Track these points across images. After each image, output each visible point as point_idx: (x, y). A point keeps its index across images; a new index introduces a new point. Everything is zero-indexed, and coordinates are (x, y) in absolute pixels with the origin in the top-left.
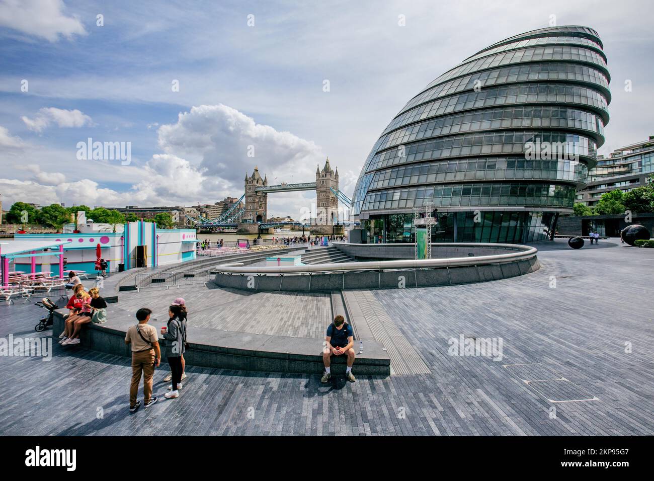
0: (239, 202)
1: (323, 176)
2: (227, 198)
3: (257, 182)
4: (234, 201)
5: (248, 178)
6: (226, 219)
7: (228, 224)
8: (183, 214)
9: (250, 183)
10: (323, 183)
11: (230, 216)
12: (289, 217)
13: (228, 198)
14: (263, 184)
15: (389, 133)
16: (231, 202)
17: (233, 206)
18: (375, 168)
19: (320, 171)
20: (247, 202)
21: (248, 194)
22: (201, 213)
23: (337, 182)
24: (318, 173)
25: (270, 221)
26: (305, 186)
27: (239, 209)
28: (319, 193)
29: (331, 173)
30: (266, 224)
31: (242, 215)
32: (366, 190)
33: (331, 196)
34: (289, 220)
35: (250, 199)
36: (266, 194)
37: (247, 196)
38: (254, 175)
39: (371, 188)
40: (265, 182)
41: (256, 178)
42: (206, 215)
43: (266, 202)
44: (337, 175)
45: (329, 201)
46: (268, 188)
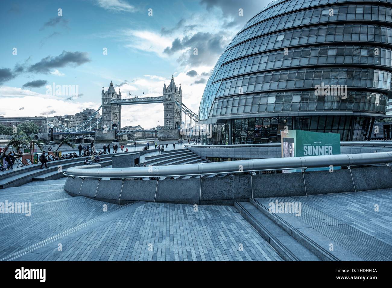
0: (96, 113)
1: (169, 91)
2: (85, 110)
3: (113, 96)
4: (92, 113)
5: (105, 92)
6: (85, 127)
7: (88, 131)
8: (46, 123)
9: (106, 96)
10: (169, 97)
11: (89, 125)
12: (139, 126)
13: (87, 109)
14: (118, 97)
15: (233, 47)
16: (90, 113)
17: (91, 116)
18: (221, 78)
19: (167, 87)
20: (104, 113)
21: (105, 106)
22: (63, 122)
23: (181, 96)
24: (165, 89)
25: (124, 129)
26: (154, 99)
27: (96, 119)
28: (166, 105)
29: (176, 88)
30: (120, 132)
31: (99, 124)
32: (214, 97)
33: (176, 107)
34: (139, 129)
35: (107, 110)
36: (120, 105)
37: (104, 107)
38: (109, 89)
39: (218, 96)
40: (119, 96)
41: (112, 91)
42: (67, 124)
43: (120, 112)
44: (180, 91)
45: (174, 112)
46: (123, 101)
